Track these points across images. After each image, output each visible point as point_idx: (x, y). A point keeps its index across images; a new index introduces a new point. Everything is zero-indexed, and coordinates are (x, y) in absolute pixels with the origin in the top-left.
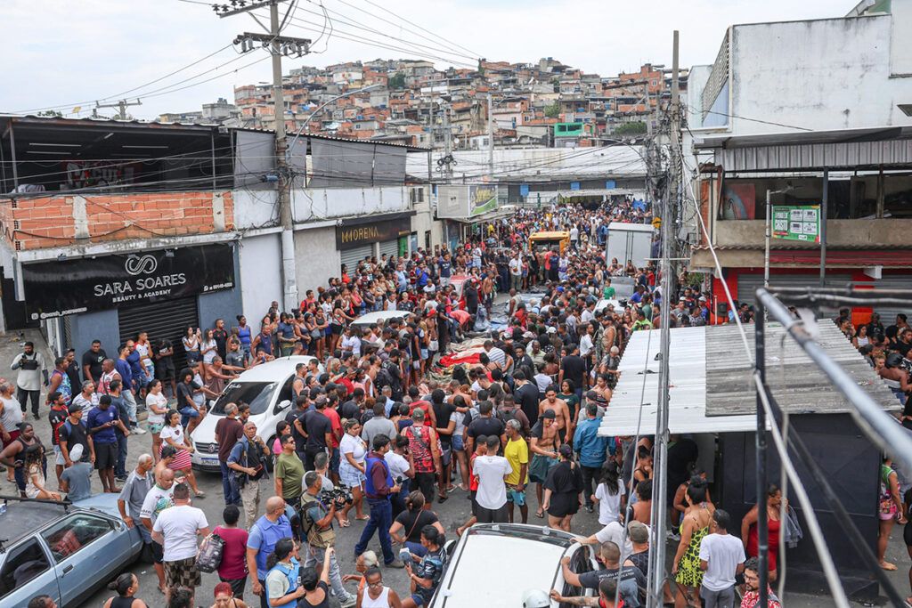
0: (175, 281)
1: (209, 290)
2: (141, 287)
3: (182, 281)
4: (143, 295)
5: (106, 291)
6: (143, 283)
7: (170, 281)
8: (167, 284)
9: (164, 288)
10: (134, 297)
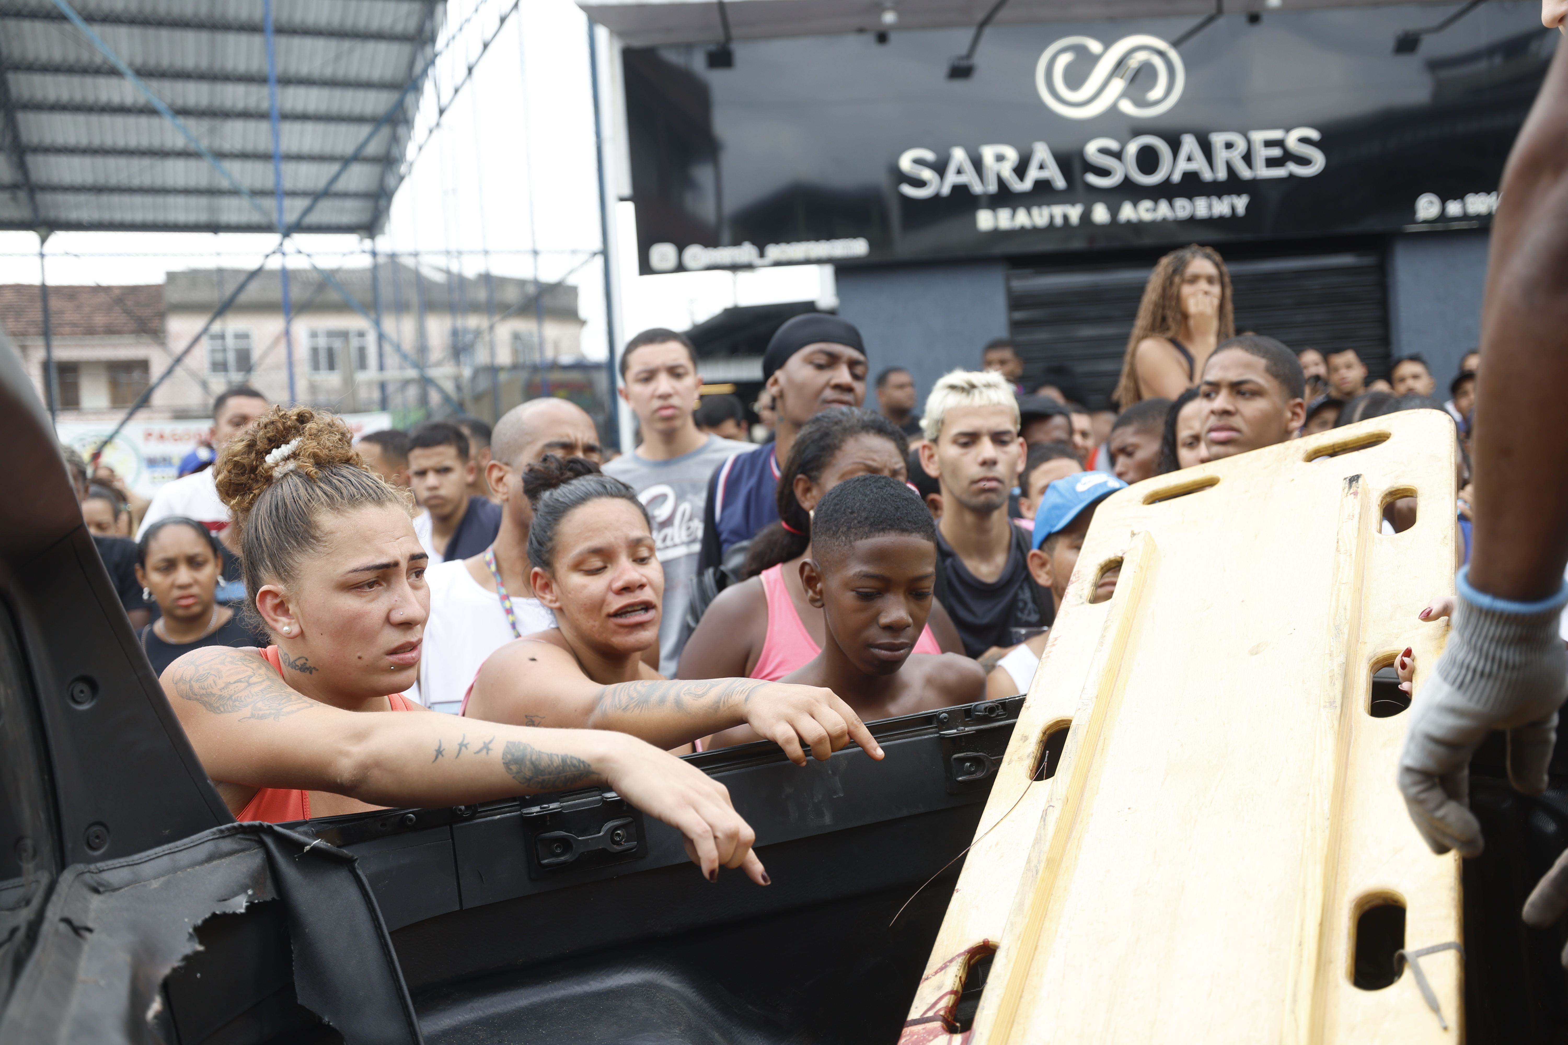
0: (1271, 162)
1: (1442, 217)
2: (1104, 172)
3: (1304, 161)
4: (1114, 211)
5: (952, 178)
6: (1118, 155)
7: (1248, 158)
8: (1230, 169)
9: (1216, 189)
10: (1074, 213)
